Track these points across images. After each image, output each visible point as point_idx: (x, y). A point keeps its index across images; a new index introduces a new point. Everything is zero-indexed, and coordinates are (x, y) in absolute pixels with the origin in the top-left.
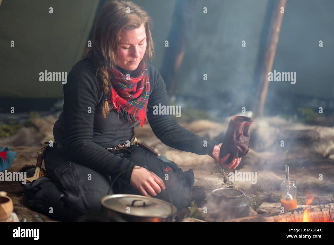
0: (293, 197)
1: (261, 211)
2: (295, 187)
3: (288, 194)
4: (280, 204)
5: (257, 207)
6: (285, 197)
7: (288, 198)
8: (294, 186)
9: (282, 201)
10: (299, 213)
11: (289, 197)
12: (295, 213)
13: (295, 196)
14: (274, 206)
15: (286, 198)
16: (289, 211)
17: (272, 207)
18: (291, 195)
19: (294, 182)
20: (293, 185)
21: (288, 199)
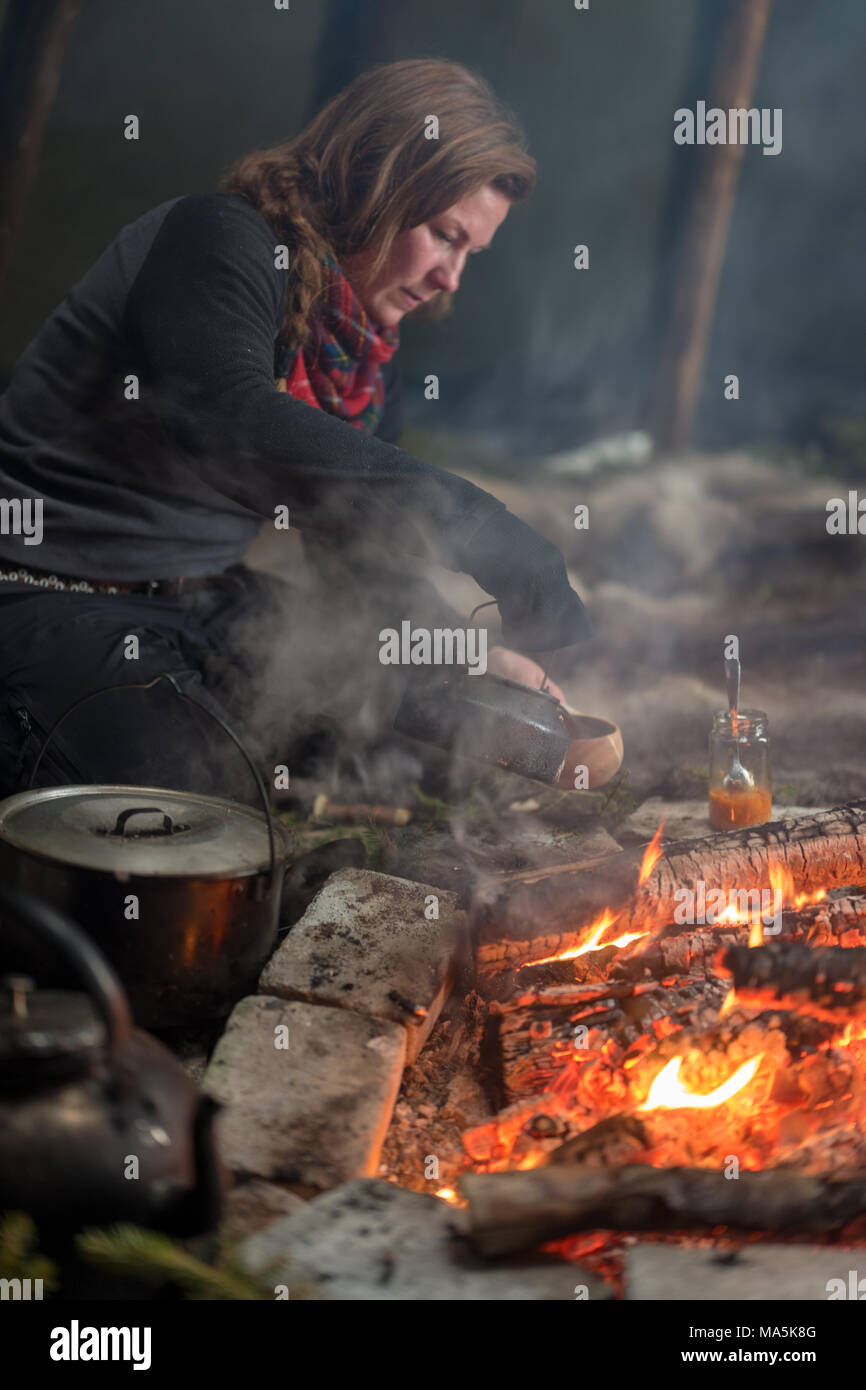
0: (757, 778)
1: (633, 833)
2: (764, 740)
3: (738, 767)
4: (706, 805)
5: (622, 821)
6: (726, 780)
7: (737, 784)
8: (761, 736)
9: (713, 793)
10: (767, 843)
11: (739, 781)
12: (756, 841)
13: (763, 776)
14: (685, 814)
15: (730, 782)
16: (732, 837)
17: (678, 820)
18: (748, 770)
19: (759, 723)
20: (755, 733)
21: (737, 787)
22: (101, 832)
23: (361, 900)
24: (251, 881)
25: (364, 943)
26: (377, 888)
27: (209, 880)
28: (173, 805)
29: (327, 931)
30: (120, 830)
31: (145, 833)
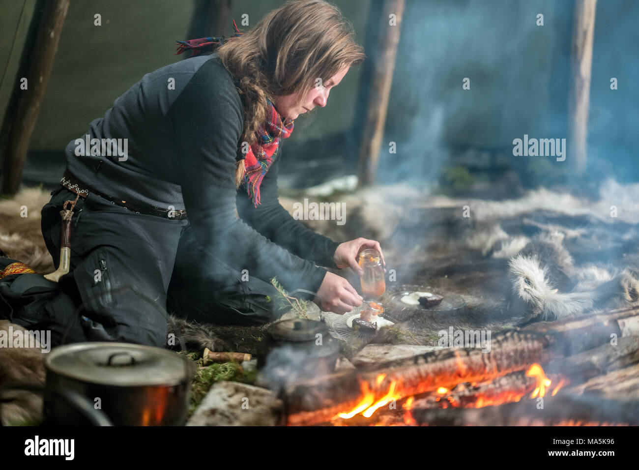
1: (361, 361)
5: (355, 355)
14: (385, 351)
17: (382, 354)
22: (100, 365)
23: (230, 396)
24: (176, 388)
25: (232, 417)
26: (237, 390)
27: (155, 388)
28: (136, 352)
29: (213, 412)
30: (109, 363)
31: (122, 366)
